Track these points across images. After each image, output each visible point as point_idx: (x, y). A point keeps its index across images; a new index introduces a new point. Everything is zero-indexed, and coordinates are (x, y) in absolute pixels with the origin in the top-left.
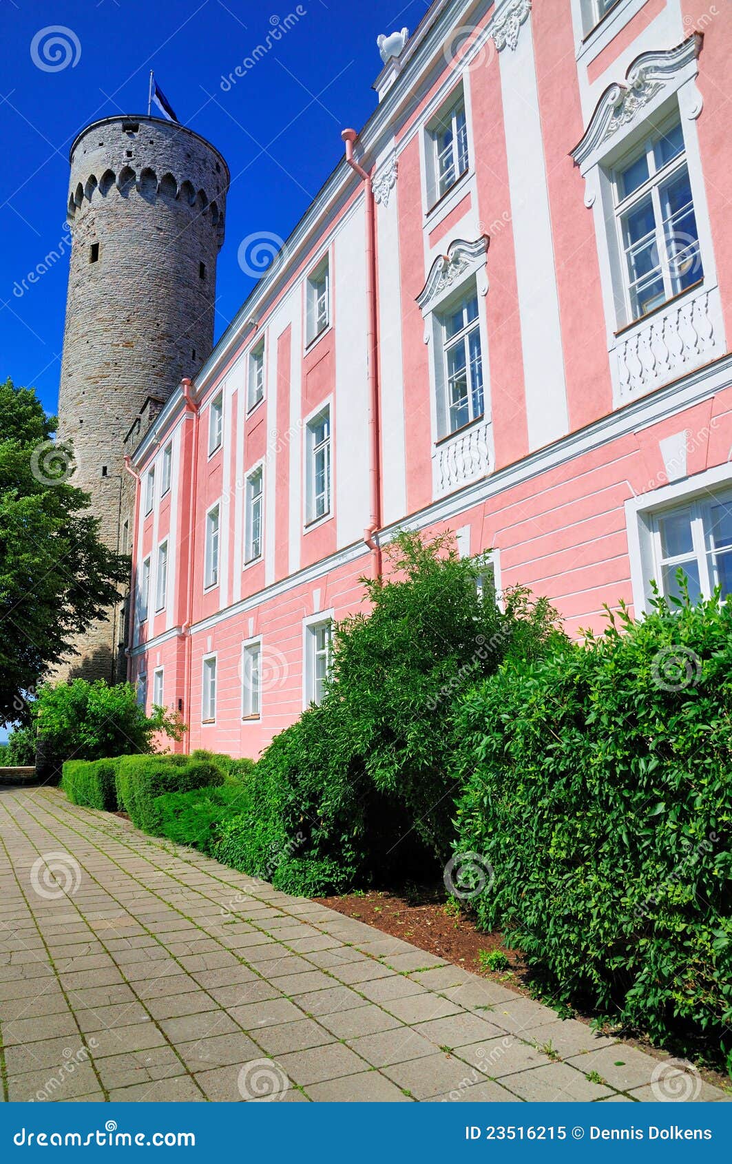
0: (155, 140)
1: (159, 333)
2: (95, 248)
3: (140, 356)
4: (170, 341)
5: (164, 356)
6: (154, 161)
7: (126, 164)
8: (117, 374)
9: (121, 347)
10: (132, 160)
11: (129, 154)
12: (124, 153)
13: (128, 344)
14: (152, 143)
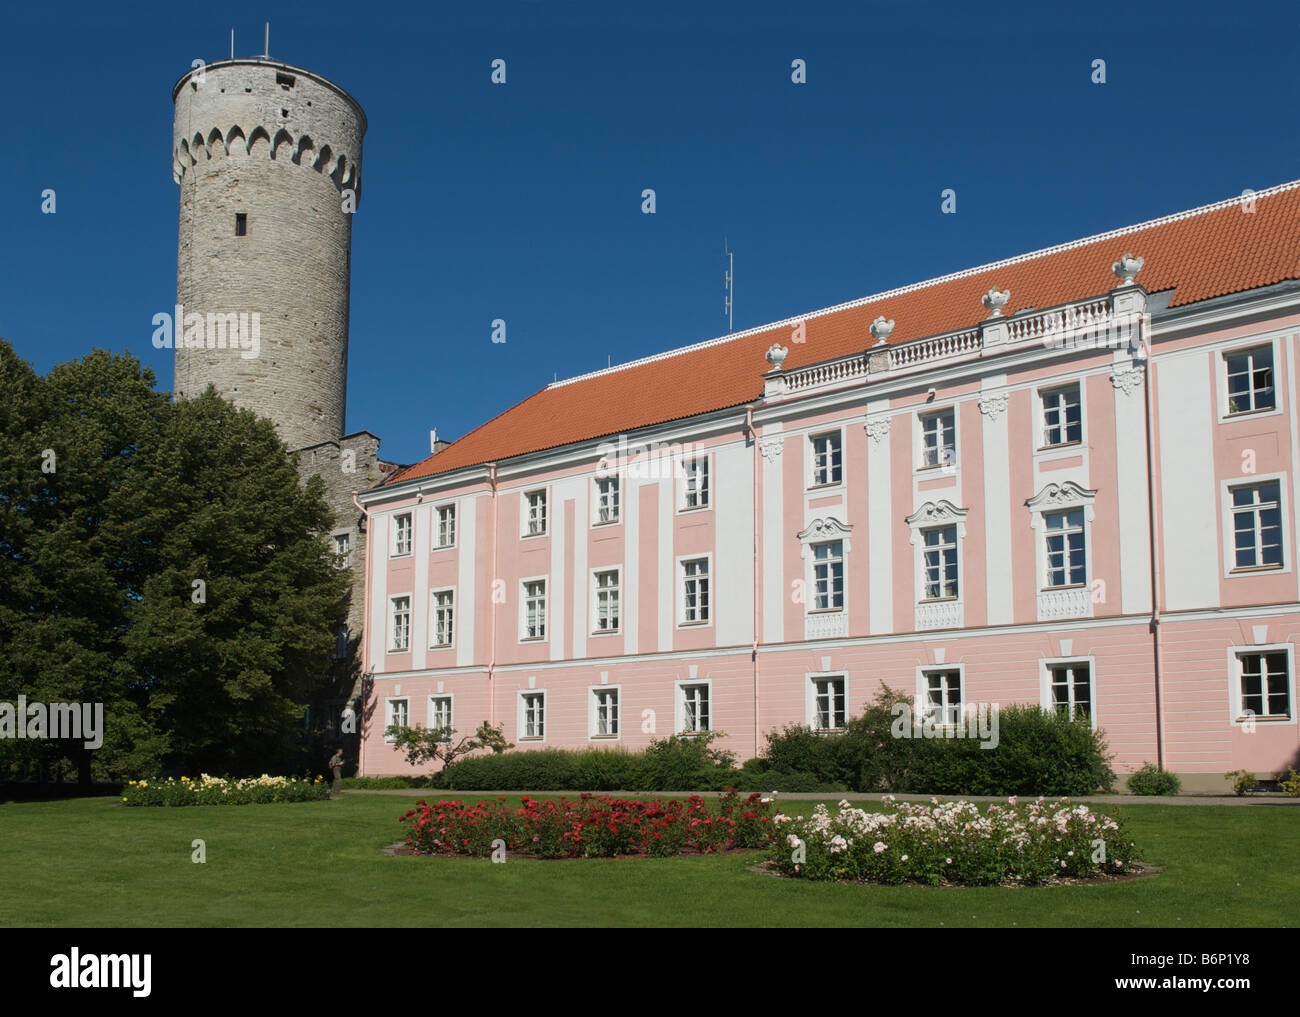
0: (313, 102)
1: (316, 334)
2: (241, 219)
3: (300, 359)
4: (327, 344)
5: (321, 360)
6: (312, 128)
7: (282, 126)
8: (276, 375)
9: (279, 345)
10: (289, 121)
11: (285, 113)
12: (280, 112)
13: (287, 344)
14: (309, 104)
